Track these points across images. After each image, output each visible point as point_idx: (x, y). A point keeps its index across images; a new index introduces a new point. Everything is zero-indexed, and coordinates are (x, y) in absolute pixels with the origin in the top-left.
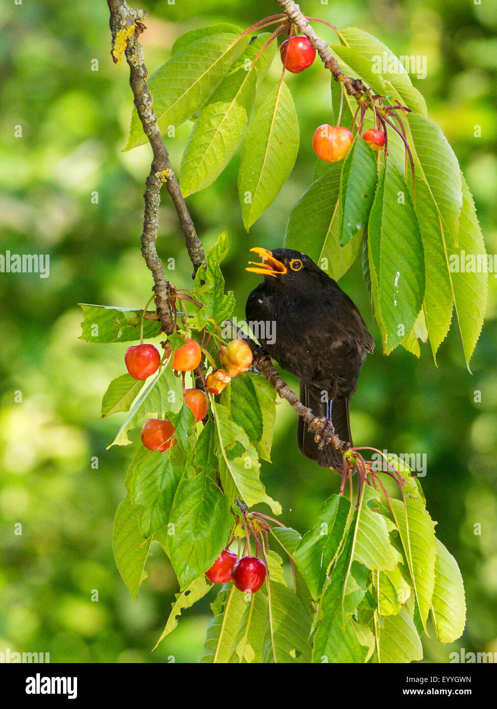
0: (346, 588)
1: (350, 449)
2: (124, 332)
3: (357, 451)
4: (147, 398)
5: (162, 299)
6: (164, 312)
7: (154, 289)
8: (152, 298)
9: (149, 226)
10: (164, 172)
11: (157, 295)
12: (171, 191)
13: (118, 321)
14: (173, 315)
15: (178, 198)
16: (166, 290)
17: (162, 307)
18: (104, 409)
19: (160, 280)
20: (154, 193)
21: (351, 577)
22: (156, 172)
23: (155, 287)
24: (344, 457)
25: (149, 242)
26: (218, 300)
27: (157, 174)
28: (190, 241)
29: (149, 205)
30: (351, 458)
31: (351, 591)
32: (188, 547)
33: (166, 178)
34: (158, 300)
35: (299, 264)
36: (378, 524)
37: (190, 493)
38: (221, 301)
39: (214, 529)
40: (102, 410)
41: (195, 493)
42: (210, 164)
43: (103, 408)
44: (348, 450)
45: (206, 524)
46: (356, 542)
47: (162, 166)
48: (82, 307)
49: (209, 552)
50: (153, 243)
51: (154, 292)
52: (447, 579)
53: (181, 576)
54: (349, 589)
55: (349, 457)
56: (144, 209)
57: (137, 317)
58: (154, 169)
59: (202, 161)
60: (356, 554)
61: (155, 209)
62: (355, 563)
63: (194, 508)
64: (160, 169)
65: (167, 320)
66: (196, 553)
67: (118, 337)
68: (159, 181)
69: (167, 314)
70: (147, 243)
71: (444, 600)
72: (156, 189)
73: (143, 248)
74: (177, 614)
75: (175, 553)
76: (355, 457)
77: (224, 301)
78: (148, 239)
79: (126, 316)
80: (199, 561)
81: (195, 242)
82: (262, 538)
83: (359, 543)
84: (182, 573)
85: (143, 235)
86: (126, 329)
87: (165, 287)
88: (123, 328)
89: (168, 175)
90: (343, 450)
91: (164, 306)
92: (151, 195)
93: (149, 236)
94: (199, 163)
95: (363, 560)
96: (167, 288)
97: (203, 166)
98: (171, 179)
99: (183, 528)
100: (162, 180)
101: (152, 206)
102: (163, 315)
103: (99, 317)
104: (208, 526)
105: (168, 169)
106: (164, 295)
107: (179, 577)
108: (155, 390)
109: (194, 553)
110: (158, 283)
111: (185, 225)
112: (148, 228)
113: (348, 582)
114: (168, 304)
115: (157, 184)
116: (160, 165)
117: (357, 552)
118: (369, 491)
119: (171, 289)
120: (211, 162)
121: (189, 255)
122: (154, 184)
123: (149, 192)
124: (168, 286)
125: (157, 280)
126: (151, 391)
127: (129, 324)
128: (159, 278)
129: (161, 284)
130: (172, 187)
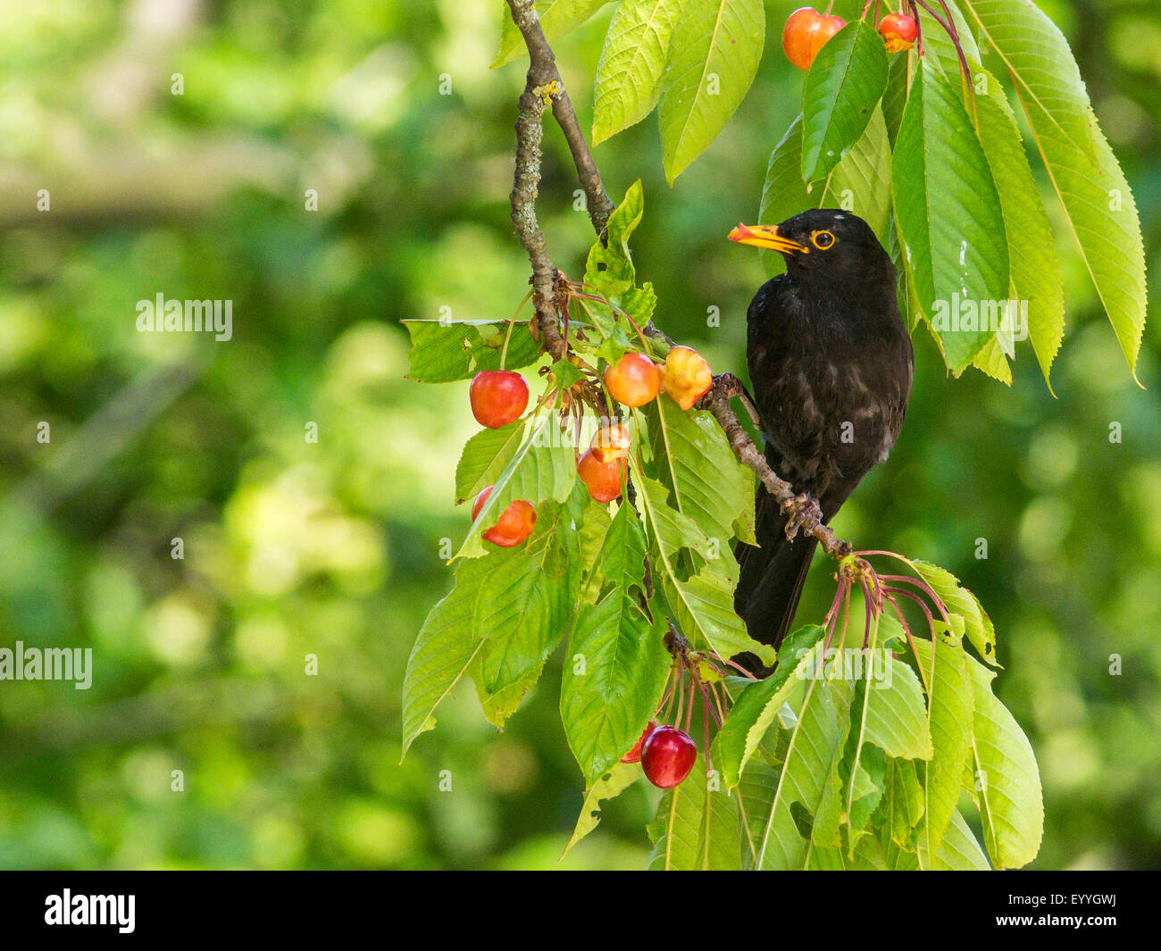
0: (854, 790)
1: (851, 554)
2: (479, 361)
3: (861, 557)
4: (515, 473)
5: (545, 296)
6: (548, 319)
7: (532, 281)
8: (528, 296)
9: (523, 177)
10: (548, 88)
11: (537, 292)
12: (561, 118)
13: (467, 343)
14: (562, 325)
15: (572, 130)
16: (552, 283)
17: (544, 311)
18: (461, 490)
19: (542, 267)
20: (532, 123)
21: (862, 769)
22: (534, 87)
23: (533, 277)
24: (842, 566)
25: (524, 203)
26: (628, 297)
27: (537, 91)
28: (594, 200)
29: (524, 142)
30: (853, 567)
31: (863, 794)
32: (597, 717)
33: (551, 96)
34: (538, 298)
35: (830, 239)
36: (905, 681)
37: (597, 625)
38: (632, 298)
39: (639, 683)
40: (457, 492)
41: (604, 625)
42: (640, 83)
43: (458, 488)
44: (848, 554)
45: (625, 676)
46: (868, 710)
47: (544, 77)
48: (408, 325)
49: (631, 719)
50: (530, 205)
51: (532, 285)
52: (1015, 765)
53: (587, 764)
54: (860, 790)
55: (849, 566)
56: (516, 148)
57: (500, 334)
58: (532, 82)
59: (626, 77)
60: (870, 731)
61: (534, 148)
62: (867, 745)
63: (604, 650)
64: (541, 83)
65: (553, 332)
66: (610, 723)
67: (470, 371)
68: (539, 102)
69: (553, 322)
70: (520, 204)
71: (1010, 798)
72: (535, 116)
73: (513, 213)
74: (593, 810)
75: (574, 727)
76: (859, 567)
77: (637, 298)
78: (522, 199)
79: (481, 333)
80: (616, 736)
81: (602, 201)
82: (715, 693)
83: (874, 712)
84: (587, 759)
85: (514, 192)
86: (482, 355)
87: (550, 278)
88: (478, 354)
89: (555, 91)
90: (840, 554)
91: (548, 309)
92: (526, 126)
93: (523, 194)
94: (622, 82)
95: (880, 742)
96: (554, 280)
97: (628, 87)
98: (560, 98)
99: (586, 684)
100: (545, 100)
101: (529, 143)
102: (546, 324)
103: (436, 341)
104: (629, 679)
105: (554, 82)
106: (548, 292)
107: (584, 766)
108: (530, 458)
109: (606, 723)
110: (538, 272)
111: (585, 174)
112: (522, 180)
113: (856, 778)
114: (554, 306)
115: (535, 106)
116: (541, 76)
117: (871, 728)
118: (887, 624)
119: (560, 282)
120: (641, 80)
121: (594, 224)
122: (531, 108)
123: (523, 120)
124: (556, 278)
125: (536, 266)
126: (522, 460)
127: (487, 346)
128: (540, 263)
129: (544, 273)
130: (562, 113)
